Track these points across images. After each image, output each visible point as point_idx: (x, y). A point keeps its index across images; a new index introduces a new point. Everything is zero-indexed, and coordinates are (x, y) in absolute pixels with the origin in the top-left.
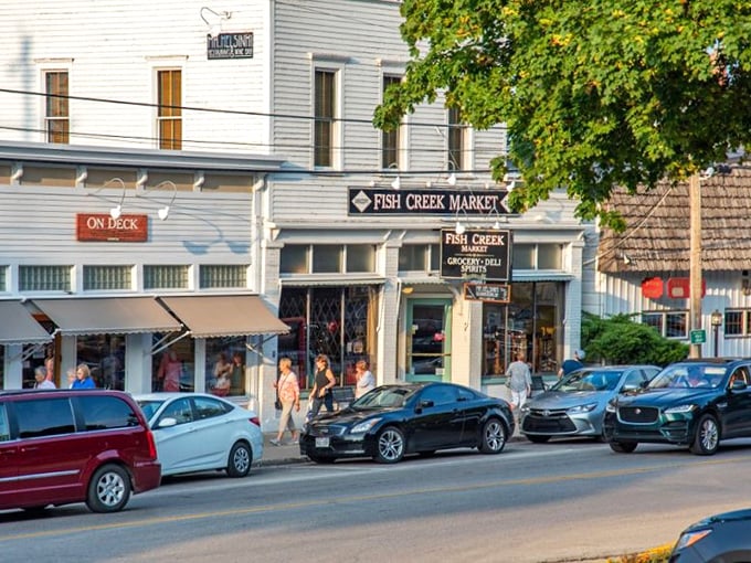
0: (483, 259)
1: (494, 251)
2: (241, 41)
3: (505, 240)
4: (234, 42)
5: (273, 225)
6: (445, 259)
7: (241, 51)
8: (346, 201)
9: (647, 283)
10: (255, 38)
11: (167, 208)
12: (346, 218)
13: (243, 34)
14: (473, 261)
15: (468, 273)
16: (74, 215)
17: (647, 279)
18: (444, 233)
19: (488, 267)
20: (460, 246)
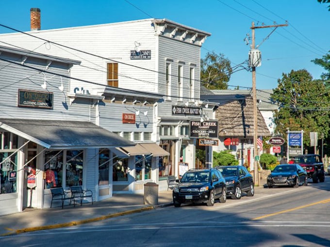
0: (208, 131)
1: (211, 128)
2: (146, 53)
3: (217, 124)
4: (142, 53)
5: (160, 118)
6: (191, 131)
7: (145, 57)
8: (171, 110)
9: (226, 140)
10: (152, 52)
11: (147, 112)
12: (171, 116)
13: (146, 51)
14: (204, 131)
15: (201, 136)
16: (122, 114)
17: (226, 139)
18: (191, 122)
19: (210, 134)
20: (198, 126)
